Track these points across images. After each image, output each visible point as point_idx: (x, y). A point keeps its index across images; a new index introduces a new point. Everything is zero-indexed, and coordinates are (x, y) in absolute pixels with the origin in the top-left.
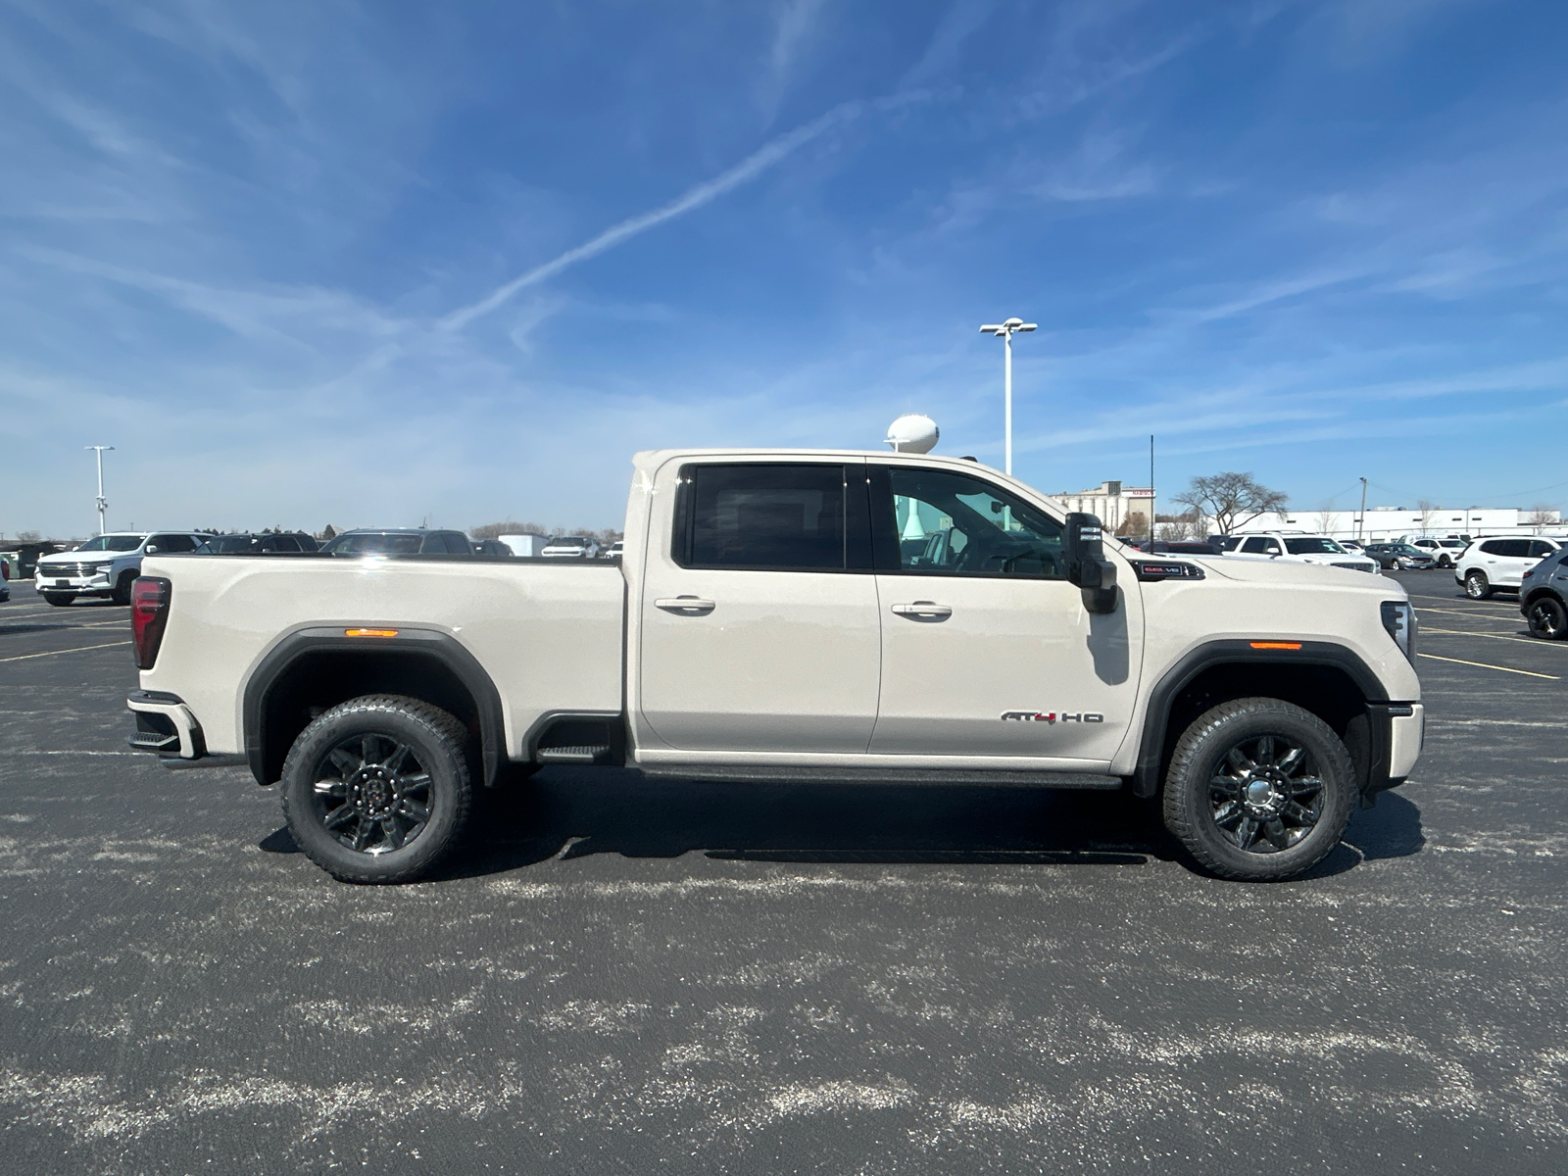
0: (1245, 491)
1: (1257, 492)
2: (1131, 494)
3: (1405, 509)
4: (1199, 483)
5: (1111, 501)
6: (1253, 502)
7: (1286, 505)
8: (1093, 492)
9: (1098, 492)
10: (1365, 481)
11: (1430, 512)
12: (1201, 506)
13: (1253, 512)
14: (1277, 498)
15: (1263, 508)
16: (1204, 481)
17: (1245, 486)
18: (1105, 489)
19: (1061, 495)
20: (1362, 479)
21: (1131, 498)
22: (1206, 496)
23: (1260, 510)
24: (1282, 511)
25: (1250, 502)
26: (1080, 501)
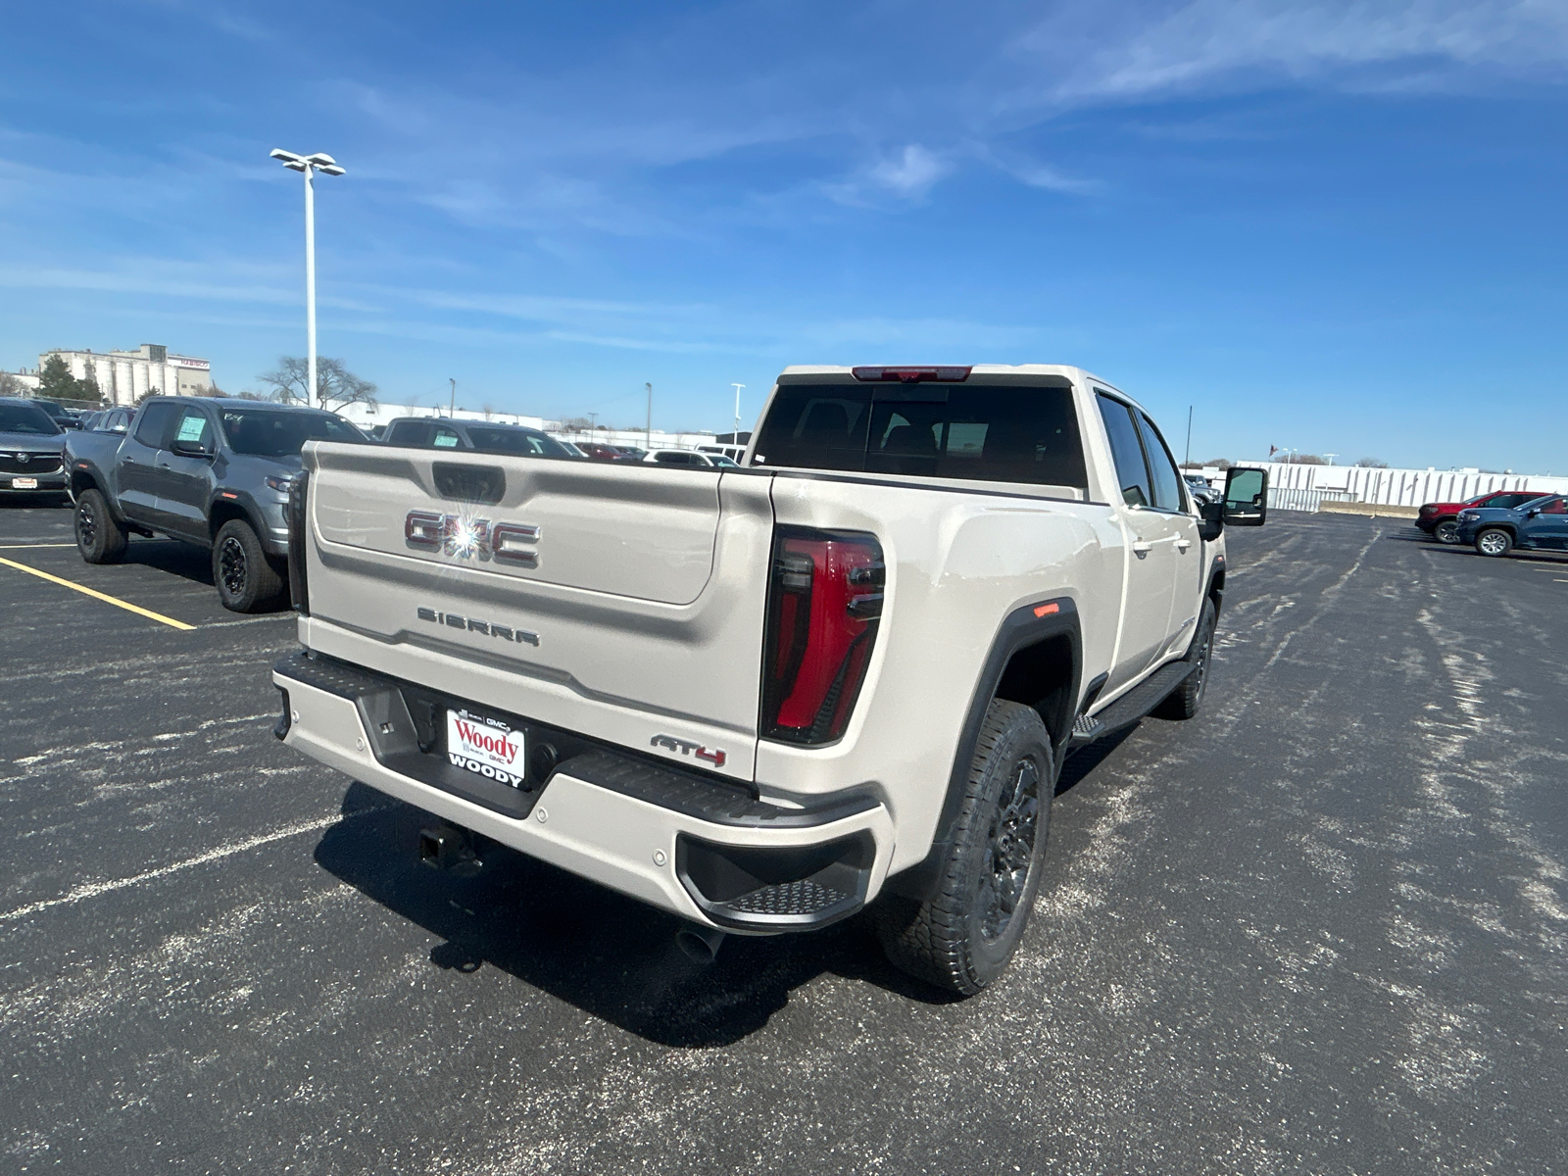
0: (337, 378)
1: (347, 380)
2: (179, 363)
3: (465, 410)
4: (288, 362)
5: (155, 368)
6: (343, 390)
7: (375, 396)
8: (130, 355)
9: (135, 355)
10: (454, 382)
11: (491, 415)
12: (290, 388)
13: (344, 400)
14: (368, 389)
15: (354, 396)
16: (293, 361)
17: (337, 372)
18: (145, 352)
19: (82, 352)
20: (451, 380)
21: (180, 368)
22: (296, 378)
23: (351, 398)
24: (372, 402)
25: (340, 389)
26: (113, 364)
